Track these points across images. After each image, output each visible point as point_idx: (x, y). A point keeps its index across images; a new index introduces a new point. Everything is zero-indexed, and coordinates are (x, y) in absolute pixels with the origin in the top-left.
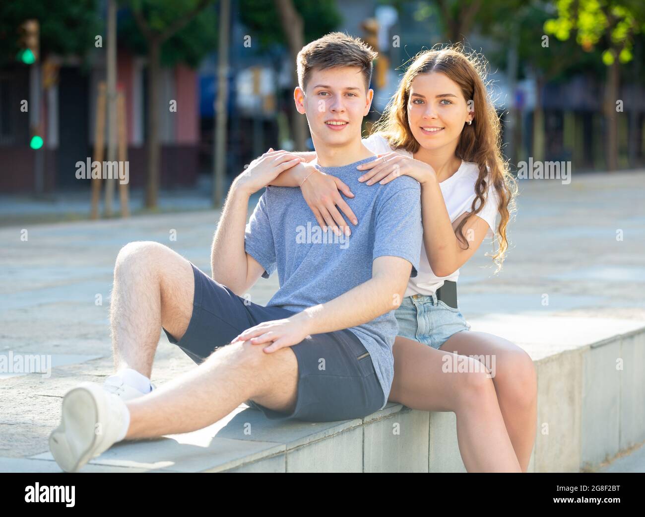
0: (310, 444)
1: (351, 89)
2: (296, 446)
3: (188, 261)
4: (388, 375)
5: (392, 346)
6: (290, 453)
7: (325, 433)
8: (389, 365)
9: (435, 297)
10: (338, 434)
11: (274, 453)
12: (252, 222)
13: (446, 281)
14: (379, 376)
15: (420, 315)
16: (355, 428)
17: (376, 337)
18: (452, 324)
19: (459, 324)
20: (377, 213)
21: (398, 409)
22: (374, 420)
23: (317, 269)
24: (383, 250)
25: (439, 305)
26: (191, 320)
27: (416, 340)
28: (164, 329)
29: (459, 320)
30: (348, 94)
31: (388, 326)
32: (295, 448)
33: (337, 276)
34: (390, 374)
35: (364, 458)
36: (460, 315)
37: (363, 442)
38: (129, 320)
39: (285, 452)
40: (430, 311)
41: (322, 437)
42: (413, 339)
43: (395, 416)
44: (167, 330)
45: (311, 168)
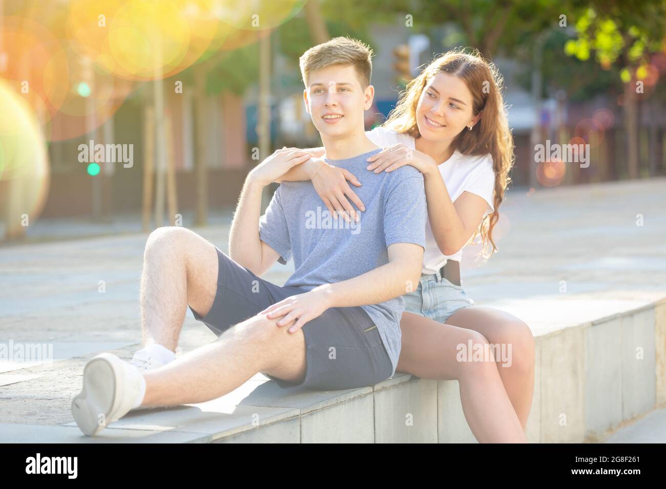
0: (323, 409)
1: (342, 84)
2: (309, 410)
3: (212, 245)
4: (396, 346)
5: (399, 321)
6: (304, 417)
7: (337, 399)
8: (396, 337)
9: (439, 275)
10: (350, 400)
11: (289, 416)
12: (268, 213)
13: (449, 261)
14: (387, 347)
15: (425, 290)
16: (366, 395)
17: (384, 311)
18: (455, 300)
19: (463, 300)
20: (385, 201)
21: (406, 378)
22: (384, 388)
23: (330, 252)
24: (396, 238)
25: (443, 282)
26: (215, 299)
27: (421, 314)
28: (190, 307)
29: (462, 297)
30: (341, 89)
31: (396, 302)
32: (309, 412)
33: (347, 257)
34: (397, 345)
35: (376, 423)
36: (463, 292)
37: (374, 408)
38: (157, 298)
39: (299, 416)
40: (434, 287)
41: (334, 403)
42: (419, 314)
43: (404, 385)
44: (192, 308)
45: (321, 162)
